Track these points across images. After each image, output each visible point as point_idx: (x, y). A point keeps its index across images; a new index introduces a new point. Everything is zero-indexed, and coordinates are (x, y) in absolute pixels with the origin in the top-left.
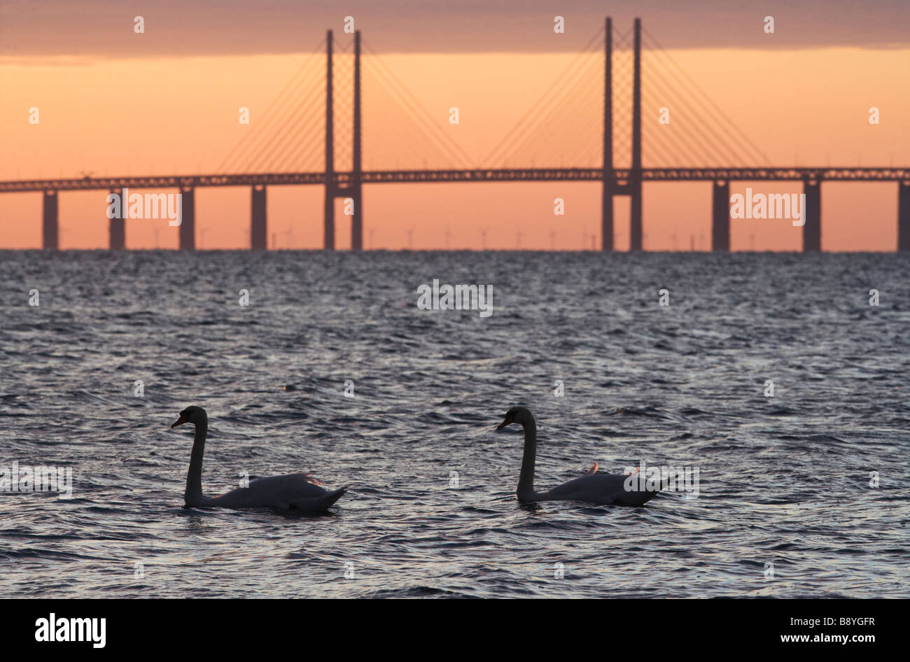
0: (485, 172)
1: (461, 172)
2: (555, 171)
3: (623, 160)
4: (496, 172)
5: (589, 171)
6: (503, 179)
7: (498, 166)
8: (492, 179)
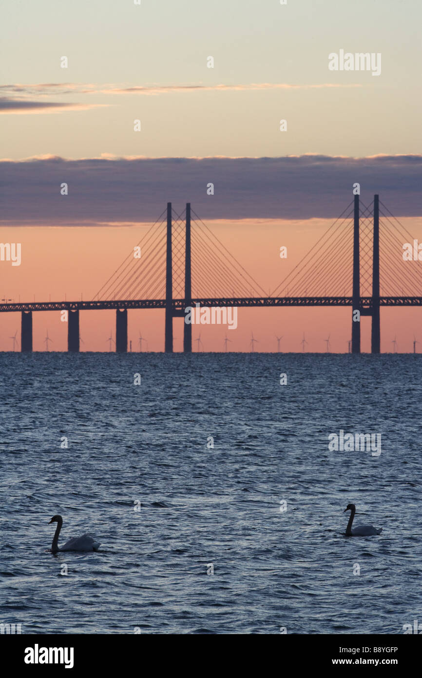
0: (274, 299)
1: (258, 299)
2: (320, 299)
3: (366, 291)
4: (280, 299)
5: (344, 298)
6: (286, 305)
7: (282, 296)
8: (278, 305)
